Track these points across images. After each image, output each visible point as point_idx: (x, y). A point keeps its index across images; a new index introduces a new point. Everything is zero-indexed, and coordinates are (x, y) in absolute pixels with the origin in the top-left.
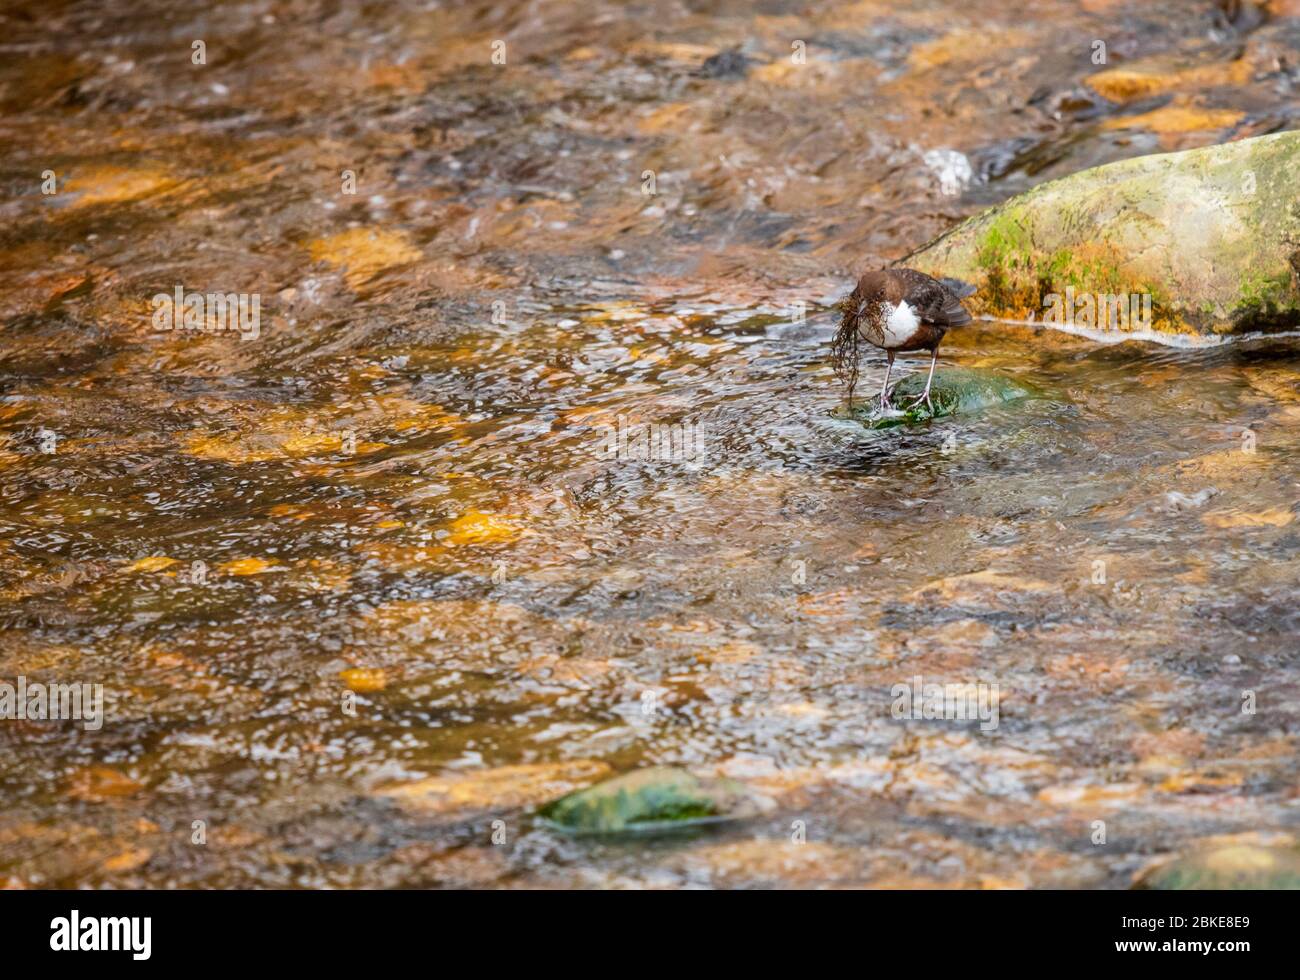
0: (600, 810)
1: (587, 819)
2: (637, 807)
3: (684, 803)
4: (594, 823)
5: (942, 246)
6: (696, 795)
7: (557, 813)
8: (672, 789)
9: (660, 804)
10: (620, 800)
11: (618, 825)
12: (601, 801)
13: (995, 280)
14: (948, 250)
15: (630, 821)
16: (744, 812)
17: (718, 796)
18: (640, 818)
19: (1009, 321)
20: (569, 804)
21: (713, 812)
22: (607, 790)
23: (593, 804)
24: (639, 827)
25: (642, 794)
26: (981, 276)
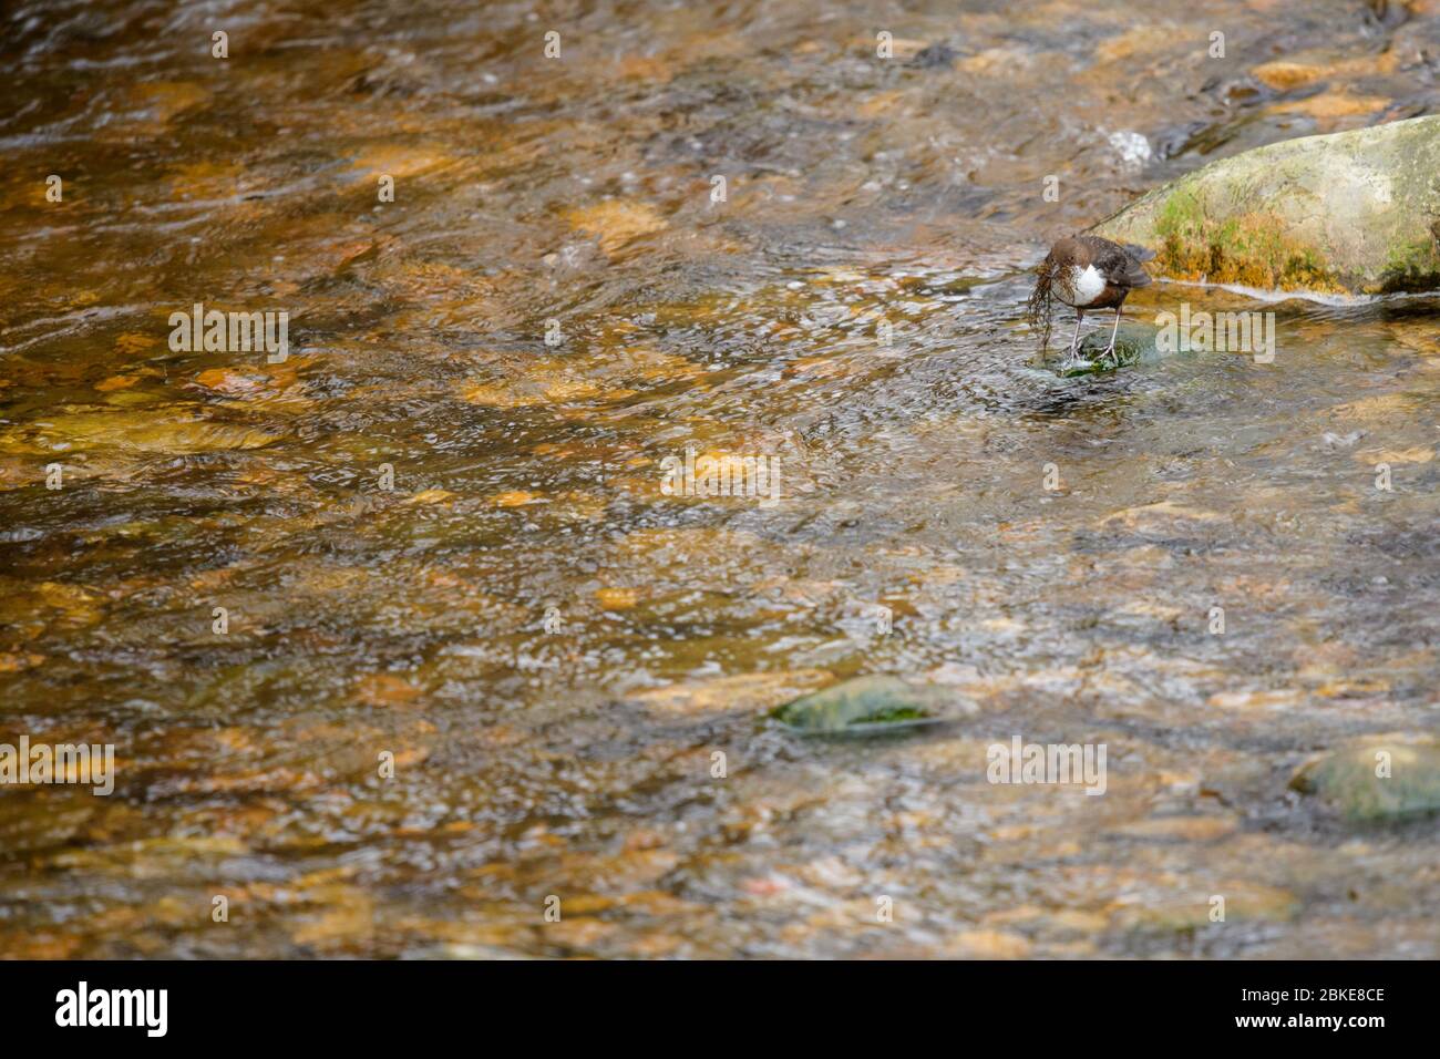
0: (824, 711)
1: (812, 720)
2: (857, 710)
3: (898, 707)
4: (818, 725)
5: (1125, 217)
6: (909, 700)
7: (787, 716)
8: (888, 694)
9: (877, 708)
10: (842, 703)
11: (840, 726)
12: (826, 705)
13: (1172, 247)
14: (1131, 219)
15: (850, 723)
16: (951, 714)
17: (928, 701)
18: (859, 720)
19: (1184, 282)
20: (797, 708)
21: (924, 715)
22: (830, 695)
23: (819, 708)
24: (858, 728)
25: (861, 698)
26: (1159, 243)
